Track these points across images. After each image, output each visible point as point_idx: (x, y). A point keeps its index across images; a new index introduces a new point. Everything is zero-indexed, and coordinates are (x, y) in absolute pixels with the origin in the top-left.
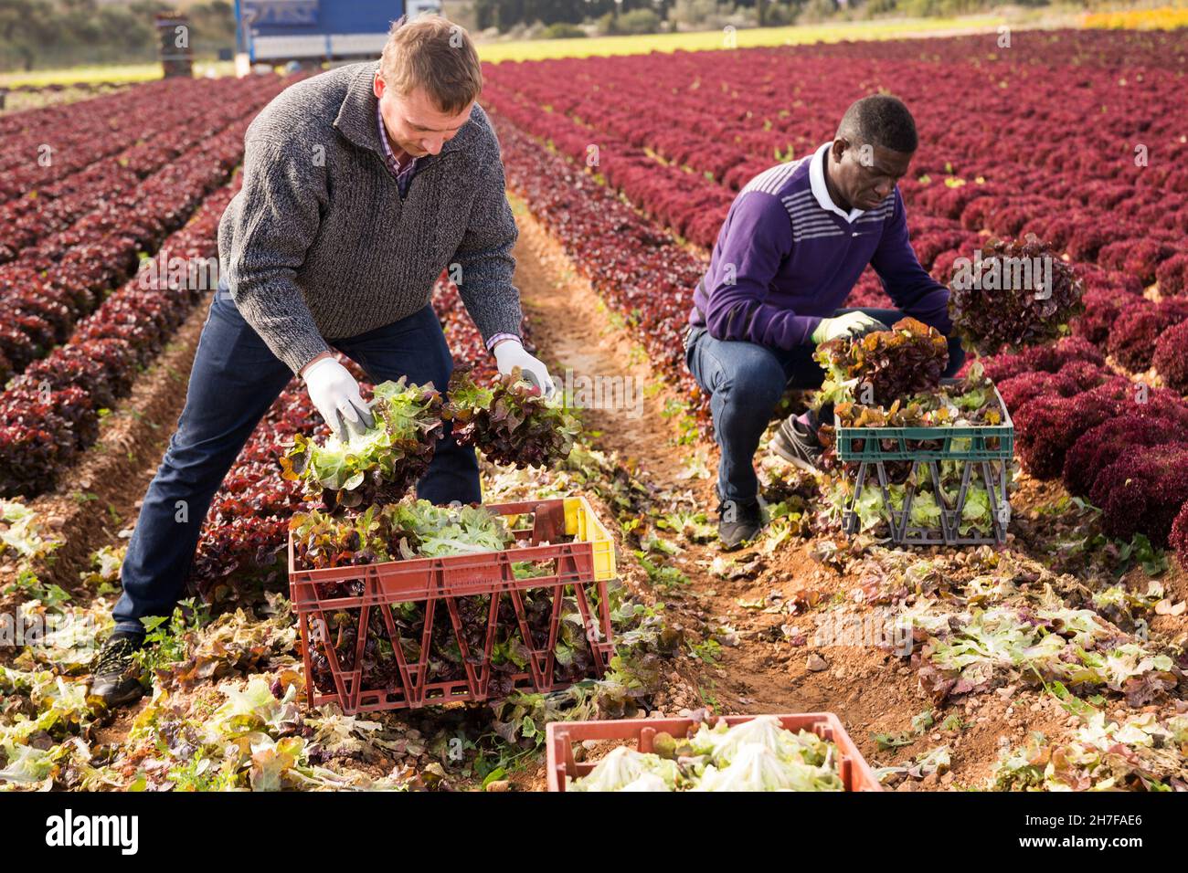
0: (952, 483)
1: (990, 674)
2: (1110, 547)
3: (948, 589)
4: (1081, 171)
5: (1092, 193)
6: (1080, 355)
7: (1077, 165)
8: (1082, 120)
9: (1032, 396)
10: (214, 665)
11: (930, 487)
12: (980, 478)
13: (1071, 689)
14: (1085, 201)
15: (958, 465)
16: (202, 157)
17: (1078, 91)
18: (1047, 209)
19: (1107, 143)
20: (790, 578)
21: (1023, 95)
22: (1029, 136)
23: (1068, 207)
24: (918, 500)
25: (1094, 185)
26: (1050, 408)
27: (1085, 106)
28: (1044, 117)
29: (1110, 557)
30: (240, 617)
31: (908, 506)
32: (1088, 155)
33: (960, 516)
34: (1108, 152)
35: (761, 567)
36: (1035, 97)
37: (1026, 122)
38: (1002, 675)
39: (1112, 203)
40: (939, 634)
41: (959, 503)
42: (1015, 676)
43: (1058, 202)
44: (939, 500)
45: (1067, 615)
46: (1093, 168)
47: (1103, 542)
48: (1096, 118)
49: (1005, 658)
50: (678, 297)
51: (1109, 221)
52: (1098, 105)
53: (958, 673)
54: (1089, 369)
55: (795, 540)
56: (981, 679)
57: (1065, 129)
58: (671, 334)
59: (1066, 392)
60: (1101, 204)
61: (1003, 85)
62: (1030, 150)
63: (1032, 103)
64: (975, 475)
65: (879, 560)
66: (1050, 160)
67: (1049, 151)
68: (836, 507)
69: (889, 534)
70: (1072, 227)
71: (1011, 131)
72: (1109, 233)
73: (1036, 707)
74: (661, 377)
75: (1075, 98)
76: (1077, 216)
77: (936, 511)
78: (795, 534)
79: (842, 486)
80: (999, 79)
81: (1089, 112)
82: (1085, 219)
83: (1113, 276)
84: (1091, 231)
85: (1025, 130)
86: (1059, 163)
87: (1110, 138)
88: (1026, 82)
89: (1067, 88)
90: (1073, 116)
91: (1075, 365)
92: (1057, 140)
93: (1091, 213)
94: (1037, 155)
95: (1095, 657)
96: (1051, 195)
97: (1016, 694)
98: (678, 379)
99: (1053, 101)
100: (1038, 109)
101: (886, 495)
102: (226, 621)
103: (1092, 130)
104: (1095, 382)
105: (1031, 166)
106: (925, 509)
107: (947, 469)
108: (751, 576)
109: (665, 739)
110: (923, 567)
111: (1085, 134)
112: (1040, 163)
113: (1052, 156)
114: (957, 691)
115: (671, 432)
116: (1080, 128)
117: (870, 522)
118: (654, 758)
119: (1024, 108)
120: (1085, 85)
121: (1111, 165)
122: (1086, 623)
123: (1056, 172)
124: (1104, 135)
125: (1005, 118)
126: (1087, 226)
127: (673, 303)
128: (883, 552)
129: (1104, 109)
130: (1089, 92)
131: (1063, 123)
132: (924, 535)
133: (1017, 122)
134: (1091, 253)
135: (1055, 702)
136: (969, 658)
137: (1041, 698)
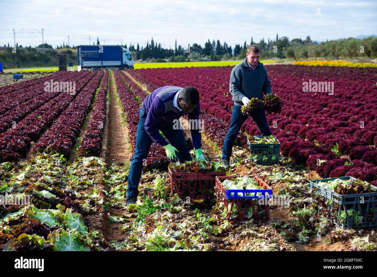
0: (270, 154)
1: (277, 181)
2: (297, 166)
3: (268, 170)
4: (293, 100)
5: (295, 105)
6: (292, 135)
7: (292, 99)
8: (294, 88)
9: (283, 141)
11: (266, 154)
12: (275, 153)
13: (290, 182)
14: (294, 107)
15: (271, 151)
17: (293, 81)
18: (286, 108)
19: (299, 94)
20: (241, 171)
21: (280, 82)
22: (282, 92)
23: (290, 108)
24: (264, 157)
25: (296, 103)
26: (286, 143)
27: (294, 85)
28: (285, 87)
29: (296, 167)
31: (262, 158)
32: (295, 97)
33: (271, 159)
34: (299, 96)
36: (283, 83)
37: (281, 89)
38: (278, 181)
39: (300, 107)
40: (269, 176)
41: (271, 157)
42: (281, 181)
43: (288, 107)
44: (267, 157)
45: (289, 173)
46: (296, 100)
47: (295, 165)
48: (297, 88)
49: (279, 179)
51: (299, 111)
52: (297, 85)
53: (271, 181)
54: (294, 137)
55: (241, 165)
56: (275, 181)
57: (290, 90)
59: (289, 141)
60: (297, 107)
61: (275, 79)
62: (282, 95)
63: (282, 84)
64: (273, 152)
65: (257, 167)
66: (286, 97)
67: (286, 96)
68: (249, 158)
69: (259, 162)
70: (291, 112)
71: (277, 91)
72: (299, 113)
73: (284, 185)
75: (292, 83)
76: (292, 110)
77: (267, 158)
78: (241, 164)
79: (250, 155)
80: (274, 78)
81: (295, 87)
82: (294, 110)
83: (299, 121)
84: (295, 113)
85: (281, 90)
86: (288, 98)
87: (300, 93)
88: (281, 79)
89: (290, 81)
90: (292, 88)
91: (291, 137)
92: (288, 93)
93: (295, 109)
94: (284, 96)
95: (294, 178)
96: (287, 105)
97: (281, 183)
99: (287, 84)
100: (284, 86)
101: (258, 155)
103: (296, 91)
104: (295, 139)
105: (282, 99)
106: (265, 158)
107: (269, 151)
109: (232, 179)
110: (265, 167)
111: (294, 92)
112: (284, 98)
113: (287, 97)
114: (272, 183)
116: (293, 91)
117: (255, 160)
119: (280, 85)
120: (294, 80)
121: (300, 99)
122: (292, 174)
123: (288, 100)
124: (299, 92)
125: (276, 87)
126: (294, 111)
128: (258, 165)
129: (299, 86)
130: (295, 82)
131: (289, 89)
132: (265, 163)
133: (279, 89)
134: (295, 117)
135: (287, 184)
136: (273, 179)
137: (285, 183)
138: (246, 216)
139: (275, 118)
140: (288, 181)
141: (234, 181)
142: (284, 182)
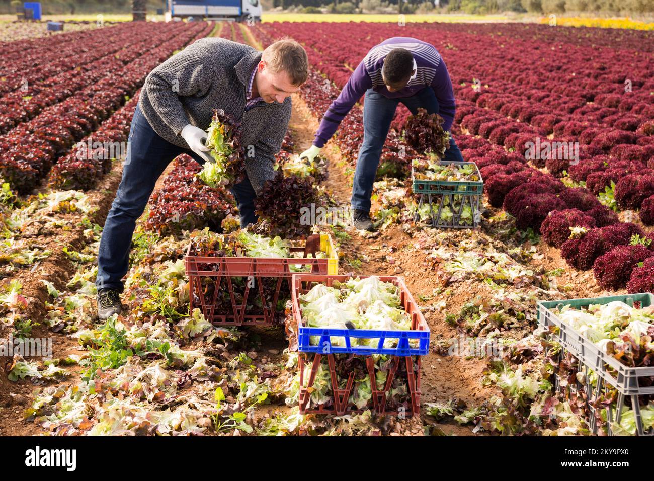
0: (458, 204)
1: (464, 275)
2: (518, 233)
3: (453, 244)
4: (530, 85)
5: (533, 94)
6: (516, 159)
7: (528, 82)
8: (533, 63)
9: (494, 173)
10: (161, 256)
11: (449, 205)
12: (469, 202)
13: (494, 281)
14: (529, 98)
15: (460, 197)
16: (151, 57)
17: (534, 51)
18: (513, 100)
19: (542, 74)
21: (510, 51)
22: (510, 69)
23: (521, 100)
24: (444, 210)
25: (534, 91)
26: (501, 178)
27: (535, 58)
28: (518, 61)
29: (517, 236)
30: (172, 239)
31: (440, 212)
32: (533, 78)
33: (460, 217)
34: (542, 78)
35: (380, 234)
36: (514, 52)
37: (509, 63)
38: (468, 276)
39: (540, 99)
40: (447, 260)
41: (460, 212)
42: (473, 276)
43: (517, 98)
44: (452, 210)
45: (497, 255)
46: (535, 84)
47: (516, 231)
48: (539, 63)
49: (470, 269)
50: (354, 126)
51: (537, 107)
52: (541, 58)
53: (452, 274)
54: (519, 164)
55: (394, 224)
56: (460, 276)
57: (525, 67)
58: (350, 141)
59: (508, 172)
60: (536, 99)
61: (502, 46)
62: (509, 75)
63: (513, 55)
64: (467, 201)
65: (426, 232)
66: (517, 80)
67: (517, 76)
68: (411, 211)
69: (431, 223)
70: (522, 108)
71: (503, 66)
72: (537, 111)
73: (479, 287)
74: (345, 159)
75: (532, 54)
76: (524, 103)
77: (451, 214)
78: (394, 222)
79: (414, 204)
80: (501, 44)
81: (537, 60)
82: (527, 105)
83: (535, 128)
84: (529, 110)
85: (509, 66)
86: (521, 81)
87: (544, 72)
88: (512, 46)
89: (529, 49)
90: (530, 62)
91: (513, 163)
92: (521, 71)
93: (530, 103)
94: (512, 77)
95: (505, 270)
96: (516, 94)
97: (473, 282)
98: (352, 160)
99: (522, 54)
100: (515, 58)
101: (431, 207)
102: (166, 240)
103: (537, 68)
104: (521, 169)
105: (509, 82)
106: (446, 214)
107: (456, 198)
108: (376, 238)
109: (336, 282)
110: (443, 235)
111: (534, 69)
112: (513, 81)
113: (518, 78)
114: (451, 280)
115: (347, 181)
116: (532, 67)
117: (424, 218)
118: (332, 289)
119: (509, 57)
120: (537, 49)
121: (542, 83)
122: (503, 258)
123: (519, 85)
124: (542, 70)
125: (501, 60)
126: (528, 107)
127: (352, 128)
128: (429, 229)
129: (544, 59)
130: (538, 51)
131: (525, 64)
132: (446, 224)
133: (506, 62)
134: (528, 119)
135: (488, 285)
136: (457, 269)
137: (483, 284)
138: (351, 400)
139: (487, 119)
140: (492, 277)
141: (339, 288)
142: (482, 280)
